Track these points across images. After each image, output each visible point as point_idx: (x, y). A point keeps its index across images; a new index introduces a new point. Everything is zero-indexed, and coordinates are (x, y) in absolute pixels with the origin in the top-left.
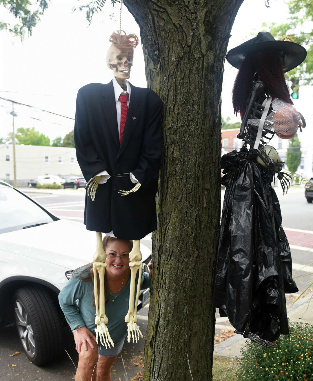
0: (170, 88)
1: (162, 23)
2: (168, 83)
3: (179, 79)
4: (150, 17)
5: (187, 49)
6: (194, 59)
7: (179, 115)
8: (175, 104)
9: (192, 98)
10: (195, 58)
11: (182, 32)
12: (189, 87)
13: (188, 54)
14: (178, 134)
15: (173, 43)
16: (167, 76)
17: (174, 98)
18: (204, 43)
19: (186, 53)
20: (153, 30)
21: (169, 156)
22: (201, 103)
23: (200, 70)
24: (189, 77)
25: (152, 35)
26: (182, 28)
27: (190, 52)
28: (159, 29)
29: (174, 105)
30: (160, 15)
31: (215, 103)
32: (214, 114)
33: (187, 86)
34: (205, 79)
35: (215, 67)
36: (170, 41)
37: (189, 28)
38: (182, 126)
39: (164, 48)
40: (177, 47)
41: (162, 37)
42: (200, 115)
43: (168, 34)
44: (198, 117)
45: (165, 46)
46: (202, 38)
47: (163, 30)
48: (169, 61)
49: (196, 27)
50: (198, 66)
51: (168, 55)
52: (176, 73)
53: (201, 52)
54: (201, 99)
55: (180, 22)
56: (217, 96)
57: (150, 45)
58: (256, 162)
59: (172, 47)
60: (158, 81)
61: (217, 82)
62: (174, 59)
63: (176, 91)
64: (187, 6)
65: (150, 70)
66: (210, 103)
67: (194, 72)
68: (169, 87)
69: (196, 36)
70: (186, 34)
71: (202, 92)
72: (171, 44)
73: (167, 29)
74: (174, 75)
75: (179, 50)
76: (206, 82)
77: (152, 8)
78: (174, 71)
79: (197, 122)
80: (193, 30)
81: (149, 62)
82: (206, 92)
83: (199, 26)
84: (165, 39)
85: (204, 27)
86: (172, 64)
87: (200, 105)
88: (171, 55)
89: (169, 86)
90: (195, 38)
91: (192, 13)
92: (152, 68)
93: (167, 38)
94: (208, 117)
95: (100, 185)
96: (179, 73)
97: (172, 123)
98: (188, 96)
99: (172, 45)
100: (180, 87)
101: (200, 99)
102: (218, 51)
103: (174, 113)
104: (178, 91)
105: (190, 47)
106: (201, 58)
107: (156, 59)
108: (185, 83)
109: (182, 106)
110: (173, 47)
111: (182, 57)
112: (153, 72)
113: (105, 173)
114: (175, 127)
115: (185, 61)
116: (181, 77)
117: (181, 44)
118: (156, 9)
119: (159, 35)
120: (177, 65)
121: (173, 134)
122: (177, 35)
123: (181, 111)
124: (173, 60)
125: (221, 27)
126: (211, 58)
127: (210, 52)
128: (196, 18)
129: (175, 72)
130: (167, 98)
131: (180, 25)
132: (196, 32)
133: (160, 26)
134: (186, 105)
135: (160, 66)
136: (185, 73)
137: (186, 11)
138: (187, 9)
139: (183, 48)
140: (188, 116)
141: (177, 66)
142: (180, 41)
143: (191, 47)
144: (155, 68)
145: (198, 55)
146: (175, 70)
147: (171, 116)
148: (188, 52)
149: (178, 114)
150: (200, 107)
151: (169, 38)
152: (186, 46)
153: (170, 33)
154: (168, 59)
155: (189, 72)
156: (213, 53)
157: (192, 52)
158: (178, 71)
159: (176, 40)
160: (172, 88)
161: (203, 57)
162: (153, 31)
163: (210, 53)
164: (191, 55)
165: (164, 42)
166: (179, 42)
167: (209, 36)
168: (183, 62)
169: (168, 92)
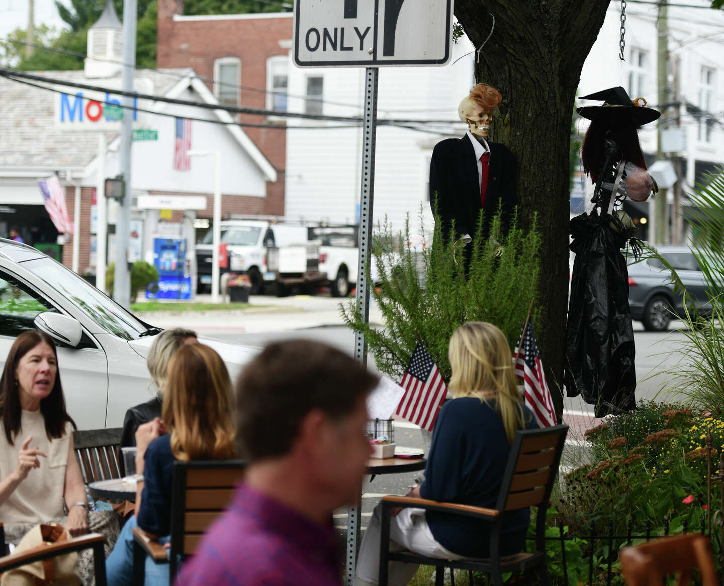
0: (525, 145)
2: (522, 139)
3: (535, 136)
4: (506, 68)
5: (543, 105)
6: (549, 115)
9: (547, 157)
10: (551, 114)
11: (539, 87)
12: (545, 145)
13: (544, 111)
14: (534, 195)
15: (530, 98)
16: (522, 132)
17: (530, 157)
18: (558, 97)
19: (542, 109)
23: (555, 127)
24: (545, 135)
26: (539, 82)
27: (546, 108)
29: (530, 164)
30: (518, 68)
33: (543, 145)
36: (527, 96)
37: (545, 81)
38: (538, 187)
40: (534, 103)
41: (518, 90)
42: (554, 175)
43: (525, 88)
44: (553, 178)
45: (520, 100)
46: (557, 91)
47: (519, 84)
48: (525, 116)
49: (552, 80)
50: (553, 122)
51: (524, 110)
52: (533, 130)
53: (556, 106)
55: (537, 76)
58: (609, 227)
60: (506, 133)
63: (532, 149)
64: (543, 58)
67: (550, 129)
69: (551, 90)
70: (542, 89)
71: (556, 149)
73: (524, 83)
74: (530, 132)
75: (536, 106)
76: (559, 139)
77: (509, 59)
78: (530, 128)
79: (552, 183)
80: (548, 84)
82: (559, 149)
83: (554, 78)
84: (521, 92)
85: (558, 79)
86: (527, 120)
87: (554, 165)
88: (527, 110)
89: (524, 143)
90: (550, 92)
93: (524, 92)
96: (536, 130)
97: (528, 183)
98: (544, 155)
99: (529, 100)
103: (530, 172)
104: (534, 149)
105: (546, 103)
108: (541, 141)
109: (538, 165)
110: (530, 103)
111: (539, 114)
113: (467, 236)
114: (531, 188)
115: (542, 118)
116: (537, 134)
117: (538, 100)
118: (514, 61)
120: (534, 122)
121: (529, 195)
122: (534, 90)
123: (536, 170)
124: (530, 116)
127: (562, 104)
128: (551, 69)
130: (521, 155)
131: (537, 79)
132: (552, 86)
133: (516, 78)
134: (542, 164)
135: (511, 117)
136: (542, 130)
137: (542, 62)
139: (540, 104)
142: (537, 96)
144: (501, 117)
145: (553, 111)
146: (532, 126)
147: (526, 176)
148: (544, 108)
149: (534, 174)
151: (526, 92)
152: (543, 102)
153: (527, 88)
154: (524, 114)
155: (546, 129)
157: (548, 108)
158: (534, 128)
159: (533, 96)
160: (527, 146)
161: (558, 112)
164: (547, 111)
166: (536, 98)
167: (562, 87)
168: (539, 119)
169: (523, 149)
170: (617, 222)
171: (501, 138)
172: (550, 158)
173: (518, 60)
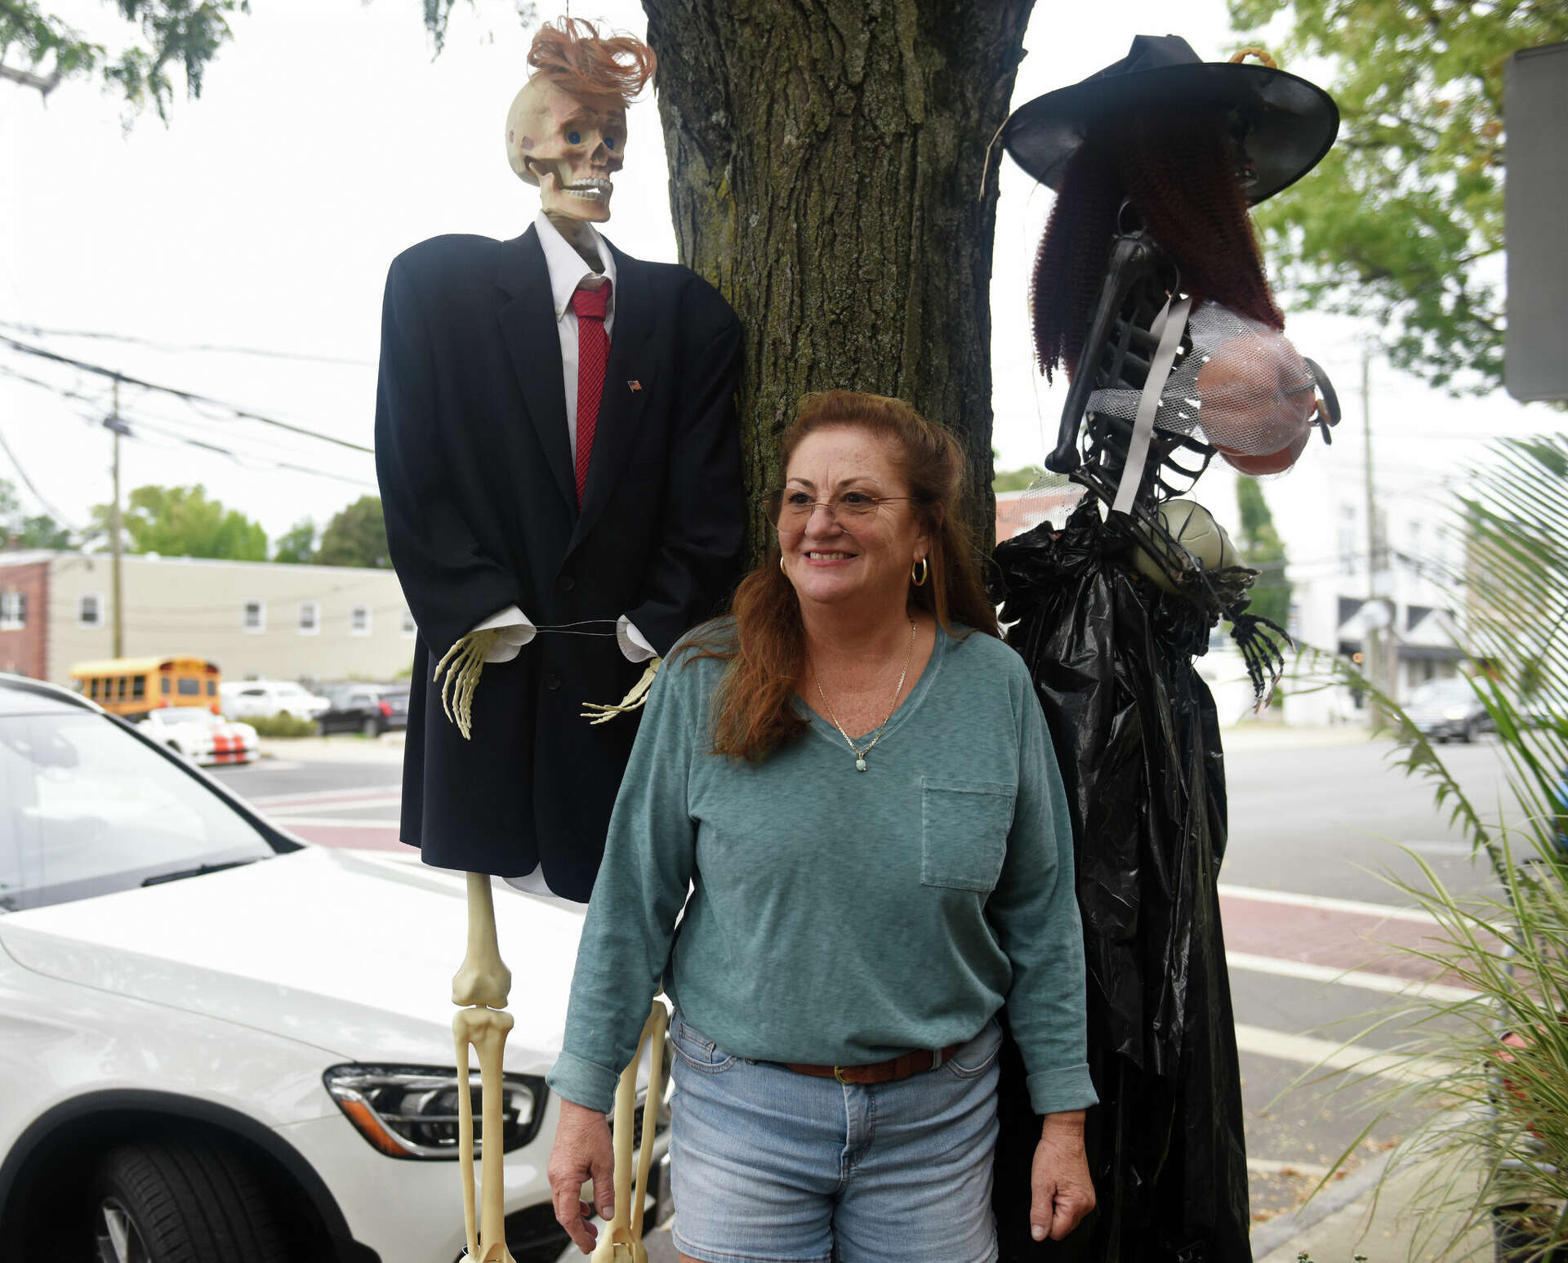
0: (777, 261)
2: (767, 239)
3: (813, 221)
5: (844, 96)
6: (875, 140)
7: (815, 373)
8: (798, 328)
9: (869, 300)
10: (881, 137)
11: (825, 29)
12: (856, 256)
13: (850, 121)
15: (787, 73)
16: (765, 211)
17: (792, 301)
18: (915, 76)
19: (841, 114)
20: (702, 20)
22: (906, 325)
23: (901, 188)
24: (857, 213)
25: (697, 42)
26: (826, 11)
27: (858, 110)
28: (731, 18)
29: (794, 330)
31: (965, 326)
32: (960, 372)
33: (849, 252)
34: (923, 224)
35: (964, 180)
36: (776, 65)
37: (852, 13)
39: (750, 96)
40: (806, 90)
41: (742, 49)
42: (904, 371)
43: (766, 35)
44: (897, 382)
45: (755, 88)
46: (909, 55)
47: (744, 22)
48: (773, 146)
49: (884, 11)
50: (891, 168)
51: (768, 123)
52: (803, 197)
53: (906, 111)
54: (906, 307)
56: (972, 297)
57: (689, 88)
58: (1130, 566)
59: (785, 90)
60: (725, 237)
61: (973, 239)
62: (794, 141)
63: (802, 272)
65: (691, 190)
66: (946, 326)
67: (876, 192)
68: (772, 257)
69: (883, 46)
70: (840, 37)
71: (913, 276)
72: (781, 77)
73: (762, 16)
74: (794, 207)
75: (814, 103)
76: (925, 238)
78: (793, 189)
80: (868, 23)
81: (686, 158)
82: (927, 281)
83: (894, 7)
84: (753, 57)
85: (914, 11)
86: (783, 162)
87: (902, 332)
88: (779, 124)
89: (771, 250)
90: (879, 55)
92: (700, 183)
93: (764, 53)
94: (939, 381)
95: (490, 671)
96: (815, 196)
97: (787, 405)
98: (854, 292)
99: (784, 81)
100: (821, 255)
101: (903, 307)
102: (972, 112)
103: (796, 362)
104: (811, 270)
105: (858, 89)
106: (906, 138)
107: (718, 144)
108: (839, 238)
109: (827, 334)
110: (789, 91)
111: (828, 131)
112: (704, 198)
113: (514, 617)
115: (840, 149)
116: (822, 213)
117: (822, 77)
119: (731, 43)
120: (807, 163)
122: (804, 42)
123: (822, 354)
124: (790, 144)
125: (983, 14)
126: (945, 138)
127: (941, 116)
129: (800, 194)
130: (763, 300)
132: (884, 32)
134: (845, 327)
135: (734, 170)
136: (840, 197)
139: (831, 94)
140: (854, 375)
141: (806, 169)
142: (819, 65)
143: (863, 92)
144: (710, 183)
145: (893, 125)
146: (799, 183)
147: (783, 377)
148: (850, 112)
149: (811, 368)
150: (905, 337)
151: (771, 51)
152: (843, 87)
153: (773, 34)
154: (768, 140)
155: (858, 192)
156: (953, 122)
157: (866, 111)
158: (810, 189)
159: (800, 63)
160: (783, 260)
161: (915, 135)
162: (703, 26)
163: (943, 118)
164: (862, 123)
165: (749, 73)
166: (814, 70)
167: (935, 51)
168: (829, 154)
169: (770, 275)
170: (1162, 547)
171: (711, 259)
172: (877, 307)
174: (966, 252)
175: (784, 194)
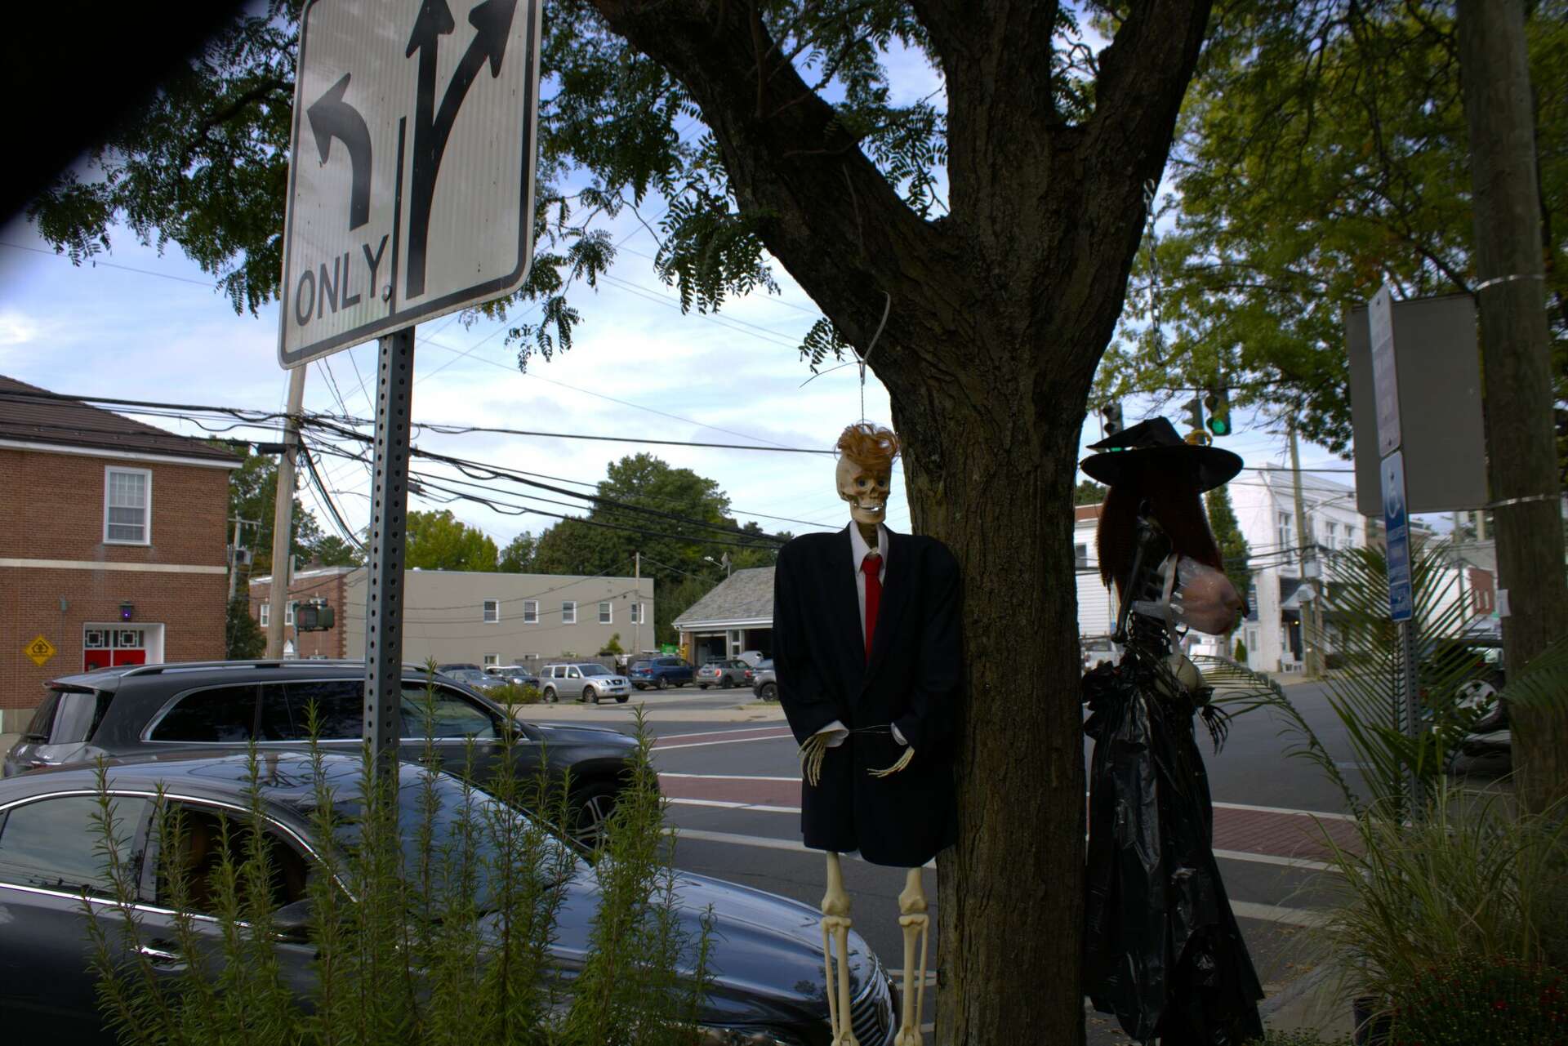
0: (971, 538)
1: (948, 404)
2: (965, 526)
3: (989, 518)
4: (923, 390)
5: (1002, 455)
6: (1017, 476)
7: (993, 595)
8: (983, 572)
9: (1018, 557)
10: (1020, 474)
11: (991, 422)
12: (1010, 535)
13: (1005, 467)
14: (993, 635)
15: (973, 444)
16: (964, 511)
17: (980, 558)
18: (1035, 441)
19: (1000, 465)
21: (974, 681)
22: (1036, 567)
23: (1031, 498)
24: (1010, 514)
25: (925, 424)
26: (991, 413)
27: (1009, 461)
28: (944, 417)
29: (981, 573)
30: (945, 388)
33: (1007, 534)
34: (1042, 514)
36: (968, 440)
37: (1004, 412)
38: (1001, 618)
39: (954, 452)
40: (983, 453)
41: (949, 432)
42: (1035, 591)
43: (962, 425)
44: (1032, 597)
45: (956, 449)
46: (1032, 430)
47: (950, 419)
48: (967, 480)
49: (1019, 410)
50: (1025, 489)
51: (964, 468)
52: (983, 507)
53: (1031, 459)
54: (1036, 559)
55: (985, 402)
57: (919, 443)
59: (972, 453)
60: (940, 518)
62: (978, 478)
63: (984, 544)
64: (998, 368)
65: (920, 491)
66: (1054, 563)
67: (1019, 502)
68: (968, 535)
69: (1019, 428)
70: (999, 426)
71: (1038, 541)
72: (970, 446)
73: (959, 416)
74: (979, 511)
75: (987, 460)
76: (1043, 521)
77: (928, 374)
78: (978, 503)
79: (1030, 607)
80: (1012, 416)
81: (916, 475)
82: (1045, 542)
83: (1023, 406)
84: (955, 435)
85: (1033, 407)
86: (972, 488)
87: (1034, 571)
88: (970, 469)
89: (968, 532)
90: (1017, 432)
91: (1009, 381)
92: (925, 490)
93: (961, 434)
95: (829, 751)
96: (989, 506)
97: (979, 611)
98: (1010, 554)
99: (971, 448)
100: (993, 535)
101: (1034, 559)
103: (983, 589)
104: (988, 543)
105: (1008, 452)
106: (1032, 473)
107: (935, 470)
108: (1002, 527)
109: (998, 575)
110: (974, 454)
111: (994, 473)
112: (927, 498)
113: (837, 726)
114: (985, 620)
115: (1000, 482)
116: (993, 514)
117: (990, 447)
118: (937, 375)
120: (985, 490)
121: (983, 634)
122: (981, 429)
123: (996, 585)
124: (976, 480)
126: (1050, 467)
127: (1048, 456)
128: (1017, 390)
129: (981, 505)
131: (986, 407)
132: (1019, 420)
133: (944, 409)
134: (1006, 572)
135: (946, 486)
136: (1002, 506)
137: (996, 377)
138: (997, 373)
139: (996, 455)
140: (1012, 596)
141: (984, 493)
142: (989, 440)
143: (1010, 453)
144: (931, 491)
145: (1025, 467)
146: (981, 499)
147: (976, 597)
148: (1005, 463)
149: (990, 593)
150: (1036, 573)
151: (965, 433)
152: (1001, 451)
153: (966, 425)
154: (964, 477)
155: (1010, 503)
156: (1053, 458)
157: (1013, 462)
158: (986, 502)
159: (980, 440)
160: (974, 537)
161: (1036, 471)
164: (1011, 468)
165: (953, 442)
166: (986, 443)
167: (1044, 423)
168: (995, 485)
169: (968, 544)
170: (1168, 679)
172: (1022, 560)
173: (946, 373)
174: (1062, 524)
175: (974, 506)
